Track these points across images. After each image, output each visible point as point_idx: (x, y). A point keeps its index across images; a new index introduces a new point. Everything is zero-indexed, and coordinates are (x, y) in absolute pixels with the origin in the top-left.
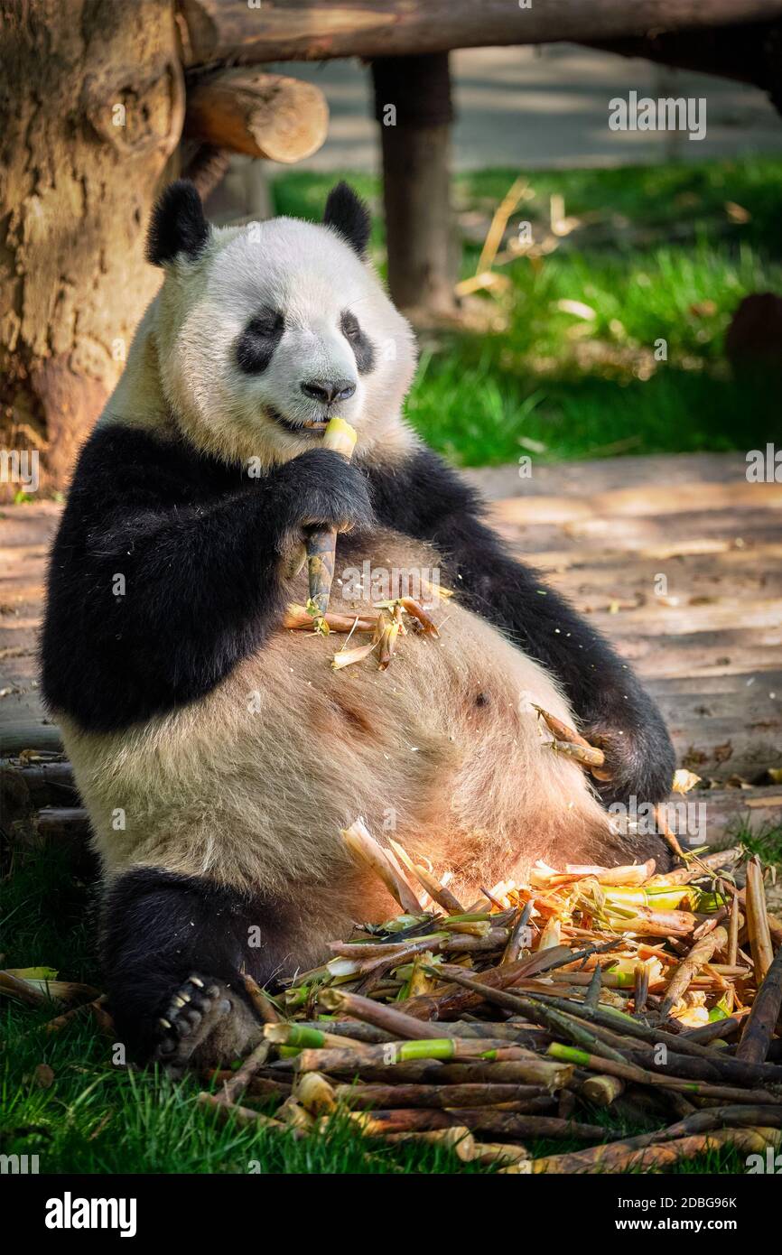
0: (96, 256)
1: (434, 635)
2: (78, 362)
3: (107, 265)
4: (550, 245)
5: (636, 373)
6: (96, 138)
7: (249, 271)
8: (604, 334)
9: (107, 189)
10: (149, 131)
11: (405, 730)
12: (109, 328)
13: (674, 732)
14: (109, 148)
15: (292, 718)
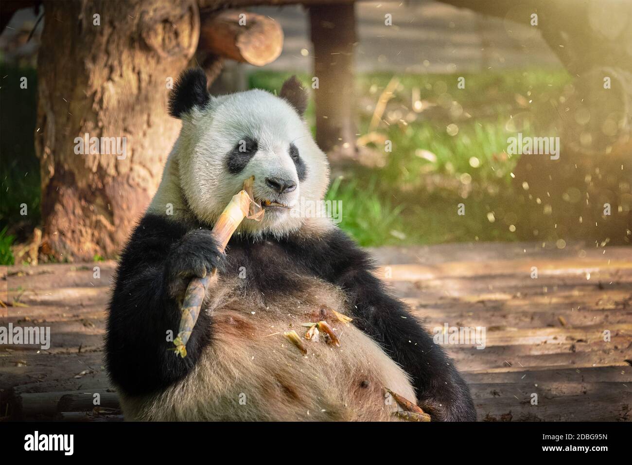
0: (145, 117)
1: (337, 344)
2: (133, 180)
3: (151, 123)
4: (412, 117)
5: (461, 194)
6: (147, 48)
7: (238, 116)
8: (441, 170)
9: (153, 78)
10: (178, 45)
11: (319, 400)
12: (152, 160)
13: (478, 405)
14: (154, 54)
15: (253, 390)
